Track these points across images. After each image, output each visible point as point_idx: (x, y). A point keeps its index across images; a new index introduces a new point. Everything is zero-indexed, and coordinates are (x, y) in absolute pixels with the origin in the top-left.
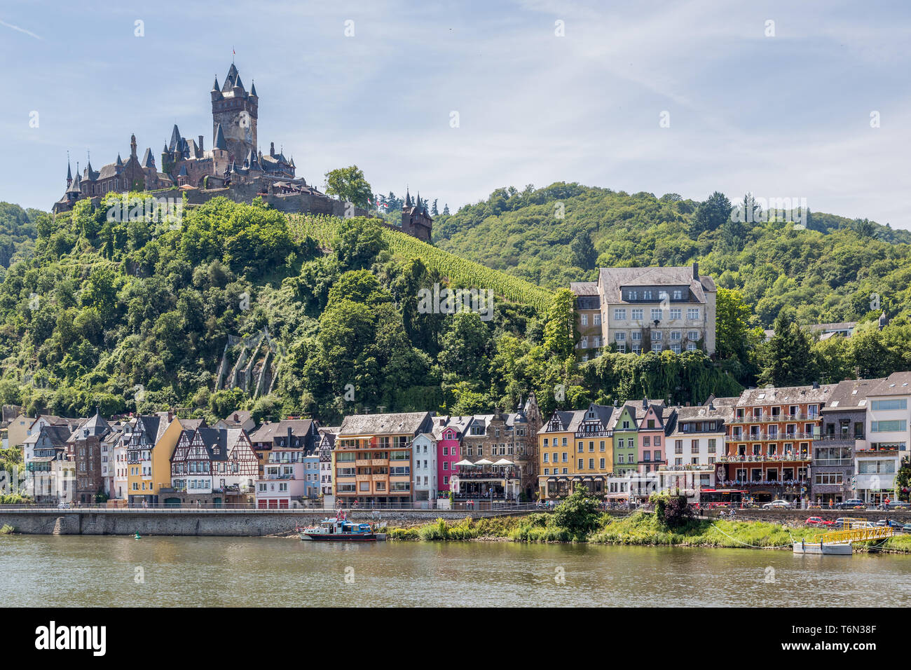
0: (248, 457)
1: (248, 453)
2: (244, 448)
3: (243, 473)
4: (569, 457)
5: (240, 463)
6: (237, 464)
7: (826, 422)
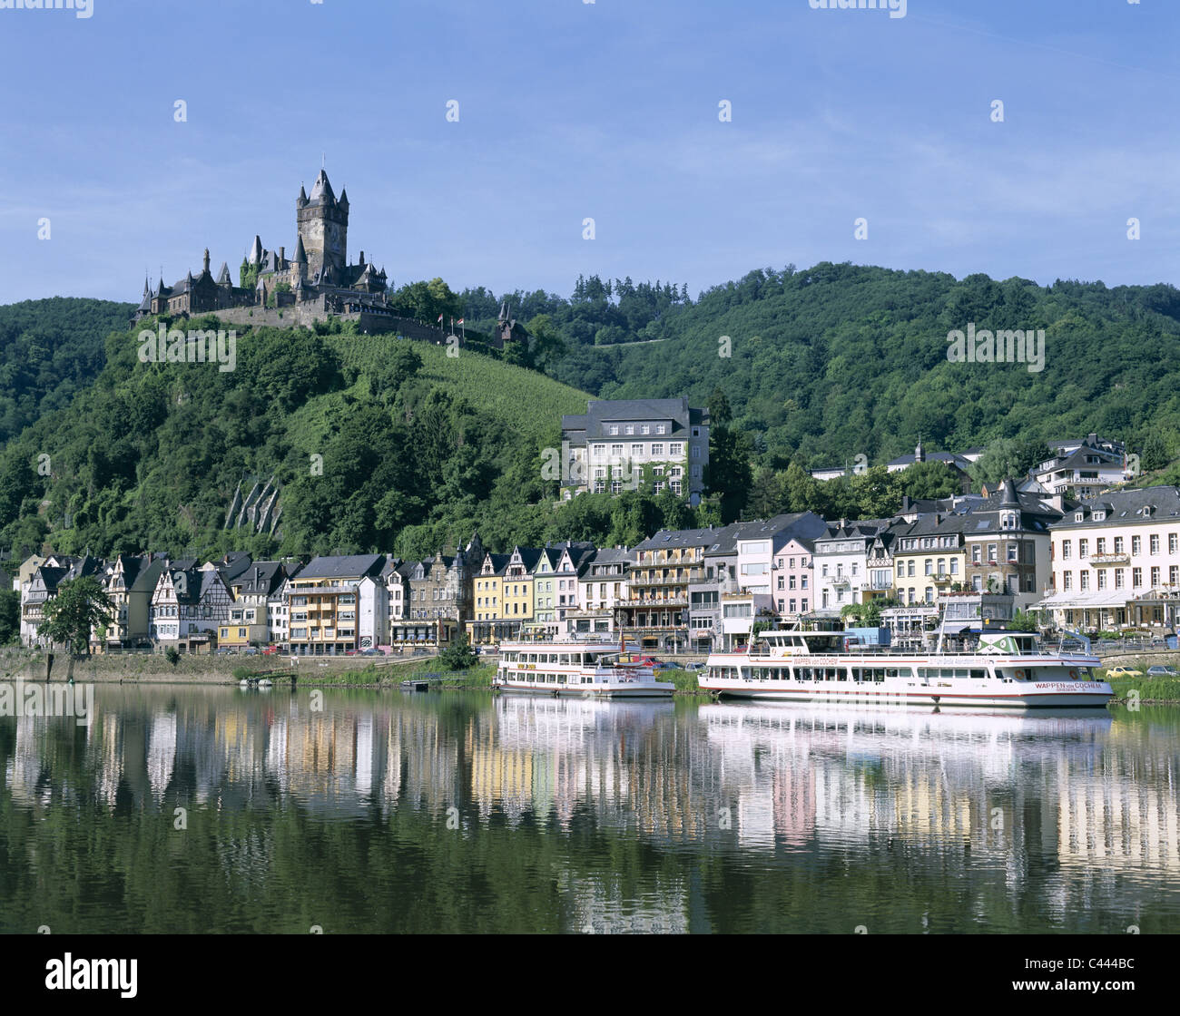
0: (223, 601)
1: (223, 596)
2: (219, 592)
3: (216, 617)
4: (497, 601)
5: (214, 607)
6: (211, 609)
7: (706, 565)
